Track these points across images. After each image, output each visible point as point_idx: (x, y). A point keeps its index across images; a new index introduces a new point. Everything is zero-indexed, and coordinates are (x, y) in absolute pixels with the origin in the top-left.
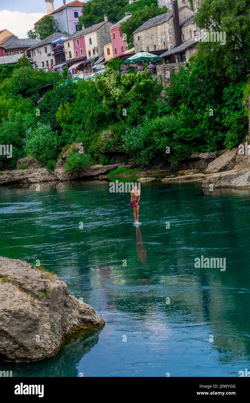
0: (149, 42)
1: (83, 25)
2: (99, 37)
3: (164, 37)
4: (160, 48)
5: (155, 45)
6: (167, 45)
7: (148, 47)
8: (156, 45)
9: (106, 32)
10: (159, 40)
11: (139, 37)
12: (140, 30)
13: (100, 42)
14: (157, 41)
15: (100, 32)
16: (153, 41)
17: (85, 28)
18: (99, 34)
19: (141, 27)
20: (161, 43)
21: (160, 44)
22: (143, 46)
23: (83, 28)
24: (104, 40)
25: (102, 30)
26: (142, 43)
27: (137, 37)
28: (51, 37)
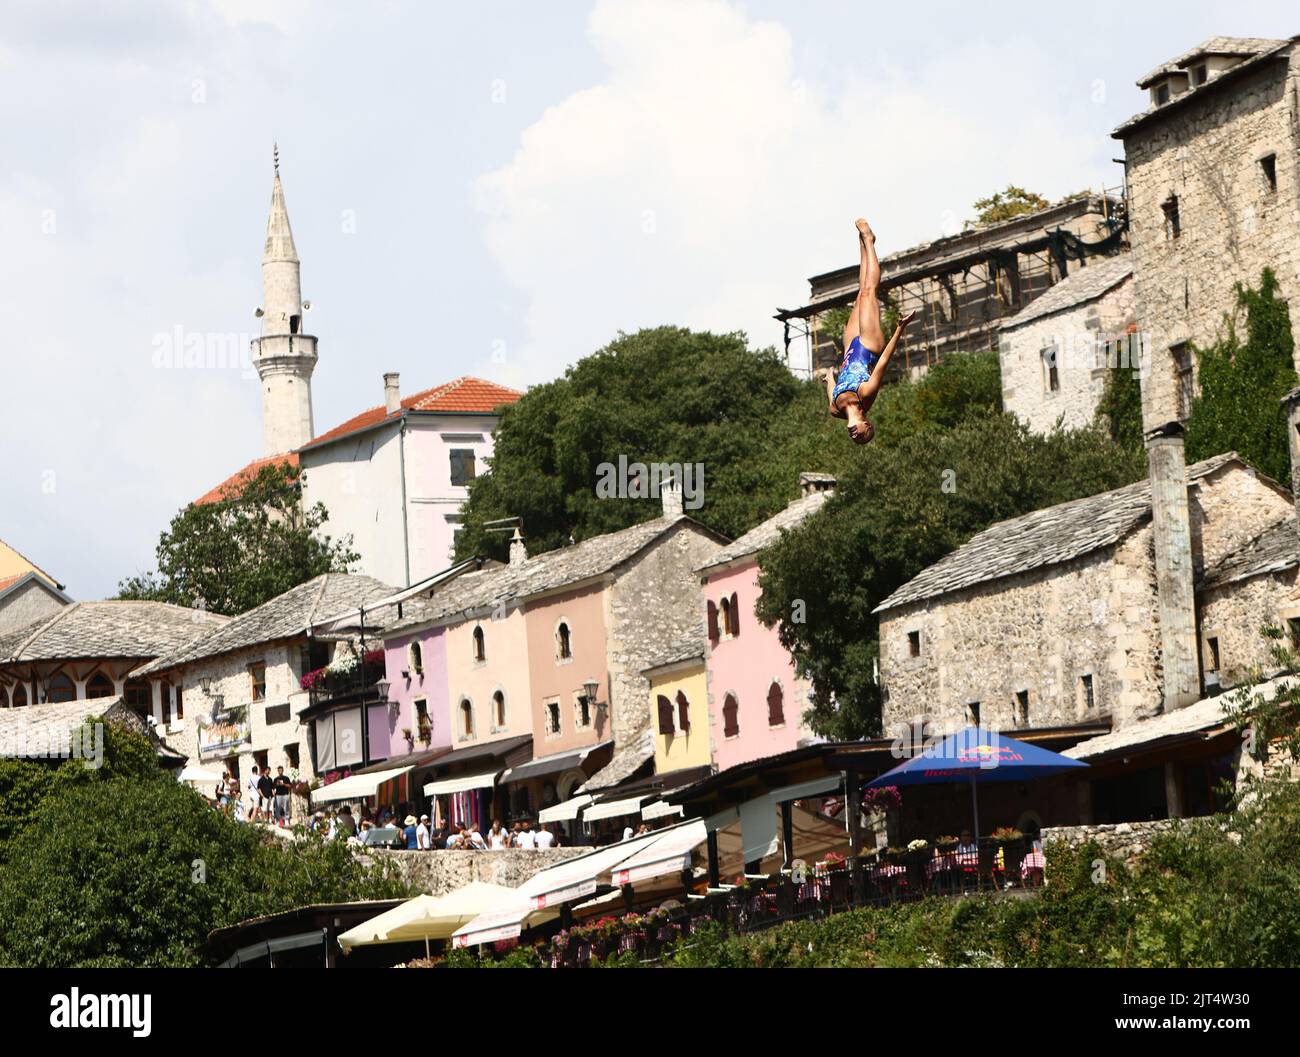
0: (985, 677)
1: (517, 536)
2: (623, 616)
3: (1085, 648)
4: (1057, 713)
5: (1023, 697)
6: (1104, 699)
7: (975, 707)
8: (1031, 697)
9: (668, 587)
10: (1055, 661)
11: (914, 637)
12: (930, 593)
13: (629, 652)
14: (1039, 668)
15: (631, 588)
16: (1009, 671)
17: (531, 553)
18: (624, 600)
19: (934, 577)
20: (1069, 684)
21: (1056, 690)
22: (944, 695)
23: (517, 551)
24: (653, 641)
25: (642, 577)
26: (933, 676)
27: (906, 638)
28: (294, 596)
